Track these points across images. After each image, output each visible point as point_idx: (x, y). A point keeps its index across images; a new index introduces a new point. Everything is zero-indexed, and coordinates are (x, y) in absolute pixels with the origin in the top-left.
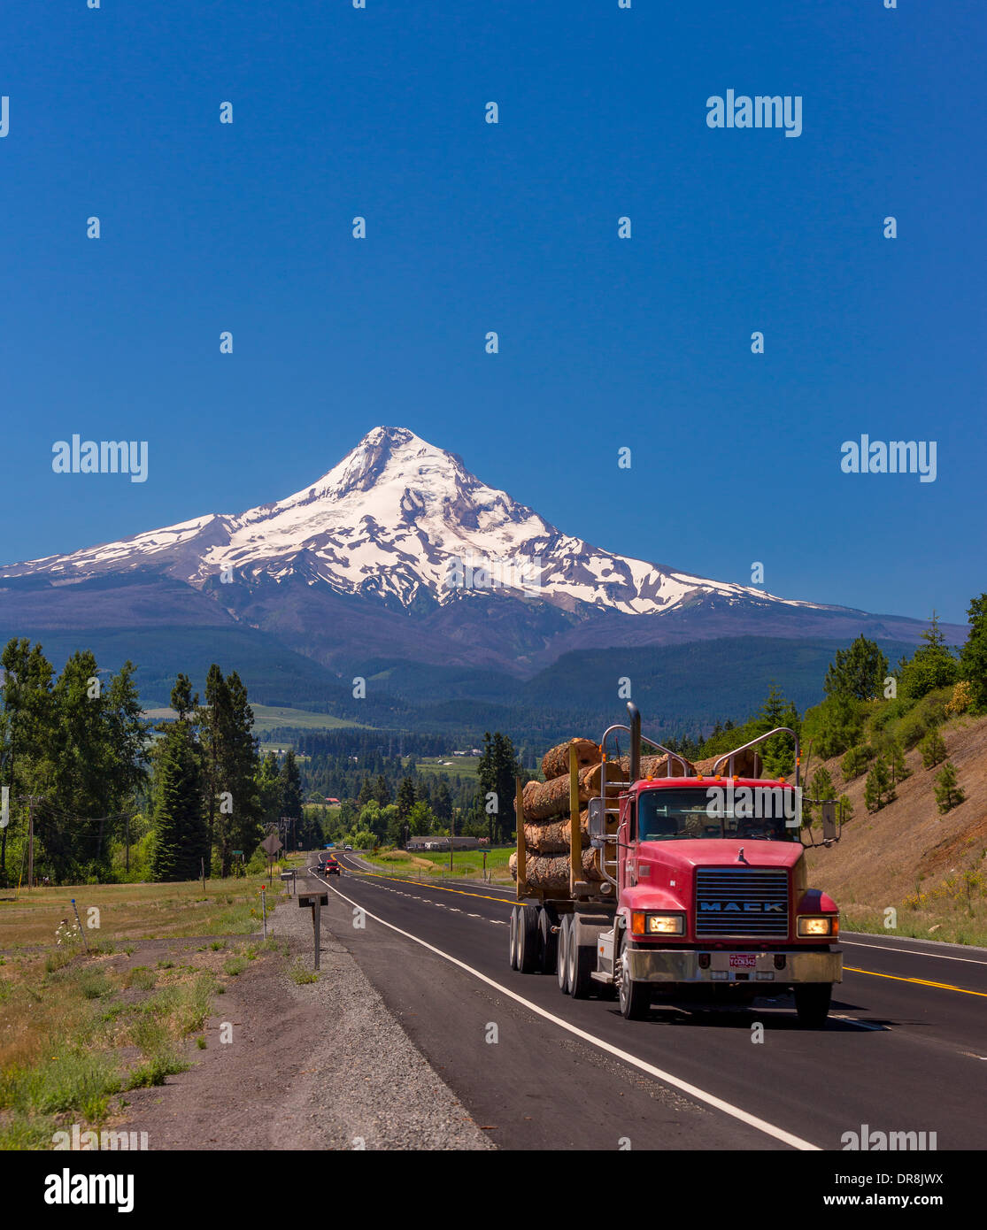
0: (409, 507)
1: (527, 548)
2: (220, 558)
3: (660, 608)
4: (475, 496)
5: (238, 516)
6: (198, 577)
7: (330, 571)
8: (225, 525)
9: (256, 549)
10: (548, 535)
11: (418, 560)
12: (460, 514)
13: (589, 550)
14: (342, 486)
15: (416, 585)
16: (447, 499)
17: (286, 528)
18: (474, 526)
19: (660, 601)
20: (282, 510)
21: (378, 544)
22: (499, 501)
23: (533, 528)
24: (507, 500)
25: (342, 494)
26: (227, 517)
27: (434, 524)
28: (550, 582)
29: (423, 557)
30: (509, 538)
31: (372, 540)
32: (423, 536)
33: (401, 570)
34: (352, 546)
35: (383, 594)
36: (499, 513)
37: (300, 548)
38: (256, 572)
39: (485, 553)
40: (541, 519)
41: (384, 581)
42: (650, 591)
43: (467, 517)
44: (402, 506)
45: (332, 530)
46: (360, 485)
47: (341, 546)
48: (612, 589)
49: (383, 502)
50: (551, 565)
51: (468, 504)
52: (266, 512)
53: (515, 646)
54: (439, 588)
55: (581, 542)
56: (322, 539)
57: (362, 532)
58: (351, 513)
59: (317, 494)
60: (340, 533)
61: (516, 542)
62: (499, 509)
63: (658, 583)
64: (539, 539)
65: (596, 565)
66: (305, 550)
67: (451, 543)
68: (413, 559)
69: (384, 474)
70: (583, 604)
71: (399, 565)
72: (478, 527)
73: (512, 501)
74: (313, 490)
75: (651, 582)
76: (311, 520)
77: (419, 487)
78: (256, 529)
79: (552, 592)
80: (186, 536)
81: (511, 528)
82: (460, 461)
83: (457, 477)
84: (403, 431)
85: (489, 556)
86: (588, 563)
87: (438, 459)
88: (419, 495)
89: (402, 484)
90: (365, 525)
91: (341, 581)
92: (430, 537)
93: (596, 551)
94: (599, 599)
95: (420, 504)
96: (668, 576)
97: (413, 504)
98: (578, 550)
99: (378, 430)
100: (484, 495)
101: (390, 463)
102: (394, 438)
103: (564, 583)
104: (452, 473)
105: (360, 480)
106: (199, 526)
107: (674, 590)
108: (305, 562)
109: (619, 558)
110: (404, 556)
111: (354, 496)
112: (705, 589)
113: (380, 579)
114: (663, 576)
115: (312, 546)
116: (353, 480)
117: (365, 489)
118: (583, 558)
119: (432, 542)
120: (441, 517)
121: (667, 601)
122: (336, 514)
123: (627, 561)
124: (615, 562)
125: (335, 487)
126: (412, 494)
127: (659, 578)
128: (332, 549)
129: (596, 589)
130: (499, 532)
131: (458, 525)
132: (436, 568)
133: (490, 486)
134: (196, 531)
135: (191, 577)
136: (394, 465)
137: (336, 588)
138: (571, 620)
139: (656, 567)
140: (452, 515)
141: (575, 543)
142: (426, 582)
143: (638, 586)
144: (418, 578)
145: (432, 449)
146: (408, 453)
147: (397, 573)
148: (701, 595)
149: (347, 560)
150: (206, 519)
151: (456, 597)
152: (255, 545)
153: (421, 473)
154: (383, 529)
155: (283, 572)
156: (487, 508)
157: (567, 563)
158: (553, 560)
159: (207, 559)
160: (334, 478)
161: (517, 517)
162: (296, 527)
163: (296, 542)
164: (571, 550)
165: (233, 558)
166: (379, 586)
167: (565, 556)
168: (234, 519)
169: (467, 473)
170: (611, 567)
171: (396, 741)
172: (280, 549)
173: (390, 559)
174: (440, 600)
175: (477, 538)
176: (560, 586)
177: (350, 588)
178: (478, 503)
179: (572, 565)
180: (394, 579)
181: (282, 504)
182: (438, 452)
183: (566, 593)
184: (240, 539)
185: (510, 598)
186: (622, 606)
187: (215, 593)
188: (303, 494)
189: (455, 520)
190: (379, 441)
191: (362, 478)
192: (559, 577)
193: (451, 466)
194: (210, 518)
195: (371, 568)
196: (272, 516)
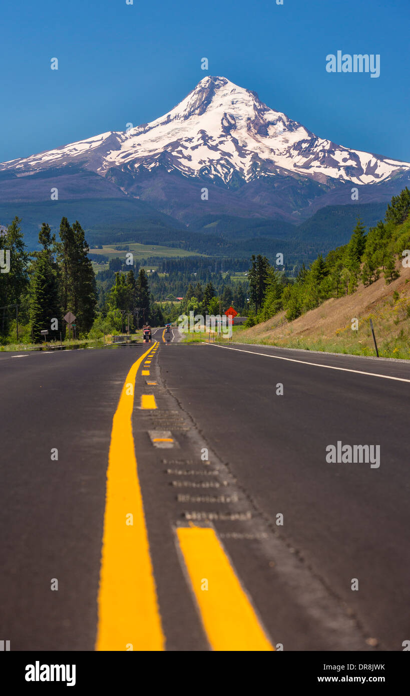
0: (226, 124)
1: (297, 146)
2: (114, 157)
3: (378, 180)
4: (265, 117)
5: (125, 133)
6: (103, 169)
7: (180, 164)
8: (118, 138)
9: (136, 152)
10: (309, 138)
11: (232, 156)
12: (257, 127)
13: (334, 146)
14: (186, 113)
15: (232, 170)
16: (249, 119)
17: (154, 139)
18: (265, 134)
19: (377, 176)
20: (151, 128)
21: (209, 147)
22: (280, 119)
23: (301, 134)
24: (284, 118)
25: (186, 117)
26: (119, 133)
27: (241, 134)
28: (311, 167)
29: (236, 154)
30: (287, 141)
31: (205, 144)
32: (235, 141)
33: (222, 162)
34: (193, 148)
35: (212, 176)
36: (280, 126)
37: (162, 150)
38: (136, 166)
39: (272, 150)
40: (305, 128)
41: (213, 169)
42: (371, 170)
43: (261, 129)
44: (222, 123)
45: (181, 139)
46: (197, 112)
47: (186, 148)
48: (348, 169)
49: (211, 122)
50: (312, 156)
51: (261, 121)
52: (142, 129)
53: (291, 205)
54: (245, 172)
55: (329, 142)
56: (175, 145)
57: (199, 139)
58: (192, 129)
59: (171, 118)
60: (186, 141)
61: (291, 143)
62: (280, 124)
63: (376, 165)
64: (304, 141)
65: (339, 156)
66: (166, 151)
67: (252, 145)
68: (230, 155)
69: (211, 105)
70: (331, 179)
71: (221, 159)
72: (268, 135)
73: (288, 119)
74: (169, 116)
75: (372, 165)
76: (169, 134)
77: (232, 112)
78: (136, 140)
79: (313, 173)
80: (95, 145)
81: (288, 135)
82: (256, 95)
83: (255, 105)
84: (222, 78)
85: (274, 152)
86: (334, 154)
87: (243, 95)
88: (232, 117)
89: (222, 110)
90: (200, 135)
91: (187, 169)
92: (239, 142)
93: (339, 147)
94: (341, 176)
95: (233, 122)
96: (382, 161)
97: (229, 122)
98: (327, 147)
99: (207, 78)
100: (271, 116)
101: (214, 98)
102: (216, 83)
103: (320, 167)
104: (252, 103)
105: (197, 109)
106: (102, 139)
107: (386, 169)
108: (166, 158)
109: (352, 151)
110: (224, 154)
111: (194, 118)
112: (404, 168)
113: (210, 167)
114: (379, 161)
115: (170, 149)
116: (192, 109)
117: (200, 114)
118: (331, 152)
119: (240, 144)
120: (246, 129)
121: (382, 176)
122: (183, 129)
123: (357, 153)
124: (350, 154)
125: (182, 114)
126: (228, 116)
127: (376, 163)
128: (181, 151)
129: (339, 170)
130: (280, 138)
131: (256, 134)
132: (243, 160)
133: (275, 110)
134: (100, 142)
135: (99, 170)
136: (217, 99)
137: (184, 173)
138: (324, 189)
139: (375, 156)
140: (252, 128)
141: (326, 143)
142: (238, 169)
143: (364, 167)
144: (232, 166)
145: (239, 89)
146: (225, 92)
147: (220, 164)
148: (402, 172)
149: (190, 157)
150: (107, 135)
151: (255, 177)
152: (135, 149)
153: (233, 104)
154: (211, 138)
155: (153, 165)
156: (273, 124)
157: (321, 155)
158: (313, 154)
159: (108, 158)
160: (182, 108)
161: (291, 128)
162: (160, 138)
163: (159, 147)
164: (323, 147)
165: (123, 157)
166: (210, 172)
167: (321, 151)
168: (123, 134)
169: (260, 103)
170: (348, 157)
171: (220, 263)
172: (150, 151)
173: (216, 156)
174: (246, 179)
175: (267, 141)
176: (317, 168)
177: (193, 173)
178: (267, 121)
179: (324, 156)
180: (219, 167)
181: (151, 124)
182: (243, 90)
183: (321, 173)
184: (127, 146)
185: (288, 176)
186: (355, 180)
187: (113, 178)
188: (163, 118)
189: (254, 131)
190: (207, 85)
191: (198, 107)
192: (317, 163)
193: (251, 98)
194: (109, 134)
195: (204, 161)
196: (145, 132)
